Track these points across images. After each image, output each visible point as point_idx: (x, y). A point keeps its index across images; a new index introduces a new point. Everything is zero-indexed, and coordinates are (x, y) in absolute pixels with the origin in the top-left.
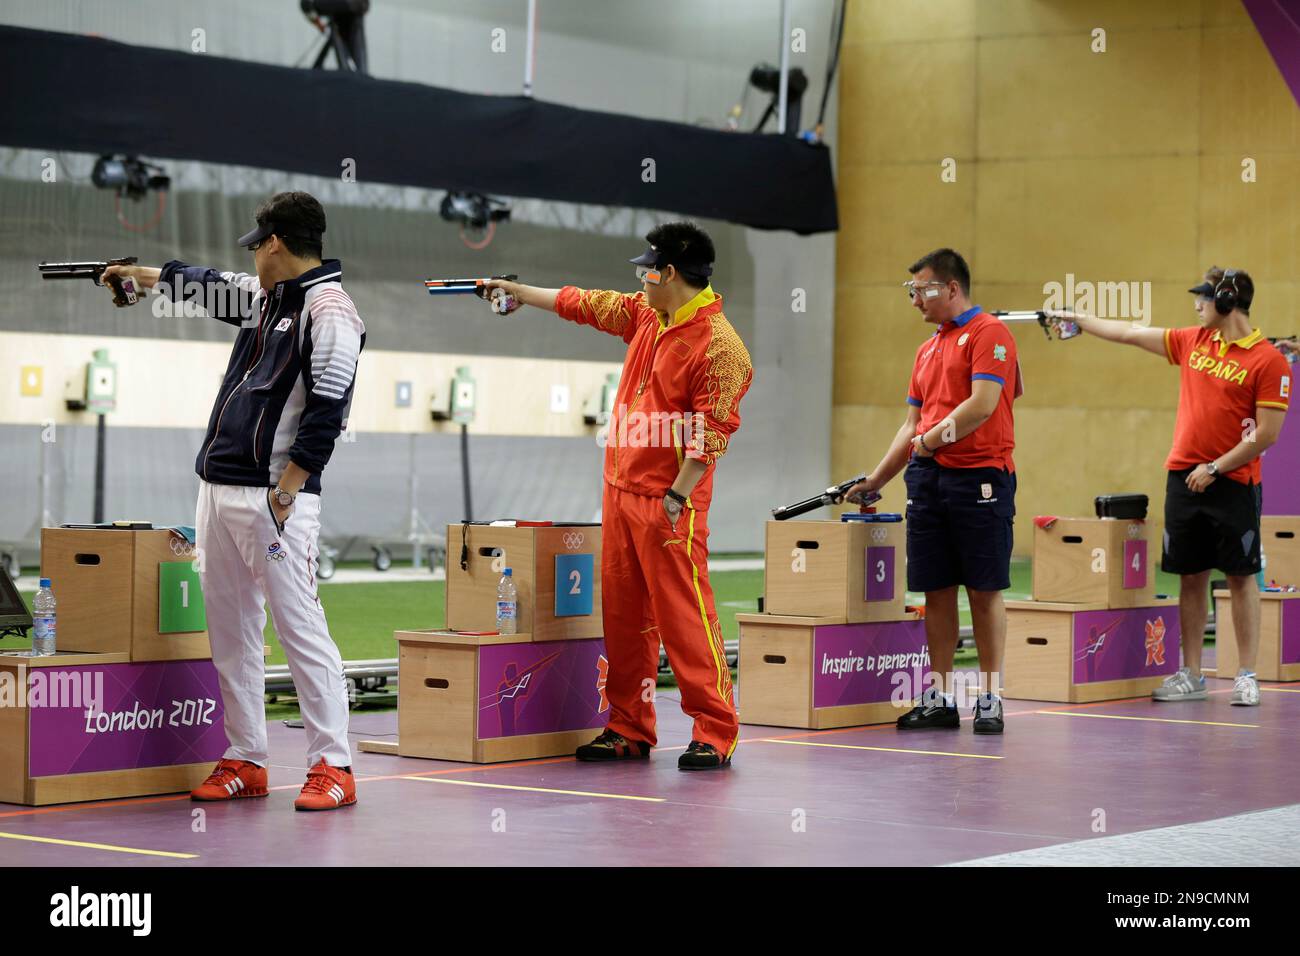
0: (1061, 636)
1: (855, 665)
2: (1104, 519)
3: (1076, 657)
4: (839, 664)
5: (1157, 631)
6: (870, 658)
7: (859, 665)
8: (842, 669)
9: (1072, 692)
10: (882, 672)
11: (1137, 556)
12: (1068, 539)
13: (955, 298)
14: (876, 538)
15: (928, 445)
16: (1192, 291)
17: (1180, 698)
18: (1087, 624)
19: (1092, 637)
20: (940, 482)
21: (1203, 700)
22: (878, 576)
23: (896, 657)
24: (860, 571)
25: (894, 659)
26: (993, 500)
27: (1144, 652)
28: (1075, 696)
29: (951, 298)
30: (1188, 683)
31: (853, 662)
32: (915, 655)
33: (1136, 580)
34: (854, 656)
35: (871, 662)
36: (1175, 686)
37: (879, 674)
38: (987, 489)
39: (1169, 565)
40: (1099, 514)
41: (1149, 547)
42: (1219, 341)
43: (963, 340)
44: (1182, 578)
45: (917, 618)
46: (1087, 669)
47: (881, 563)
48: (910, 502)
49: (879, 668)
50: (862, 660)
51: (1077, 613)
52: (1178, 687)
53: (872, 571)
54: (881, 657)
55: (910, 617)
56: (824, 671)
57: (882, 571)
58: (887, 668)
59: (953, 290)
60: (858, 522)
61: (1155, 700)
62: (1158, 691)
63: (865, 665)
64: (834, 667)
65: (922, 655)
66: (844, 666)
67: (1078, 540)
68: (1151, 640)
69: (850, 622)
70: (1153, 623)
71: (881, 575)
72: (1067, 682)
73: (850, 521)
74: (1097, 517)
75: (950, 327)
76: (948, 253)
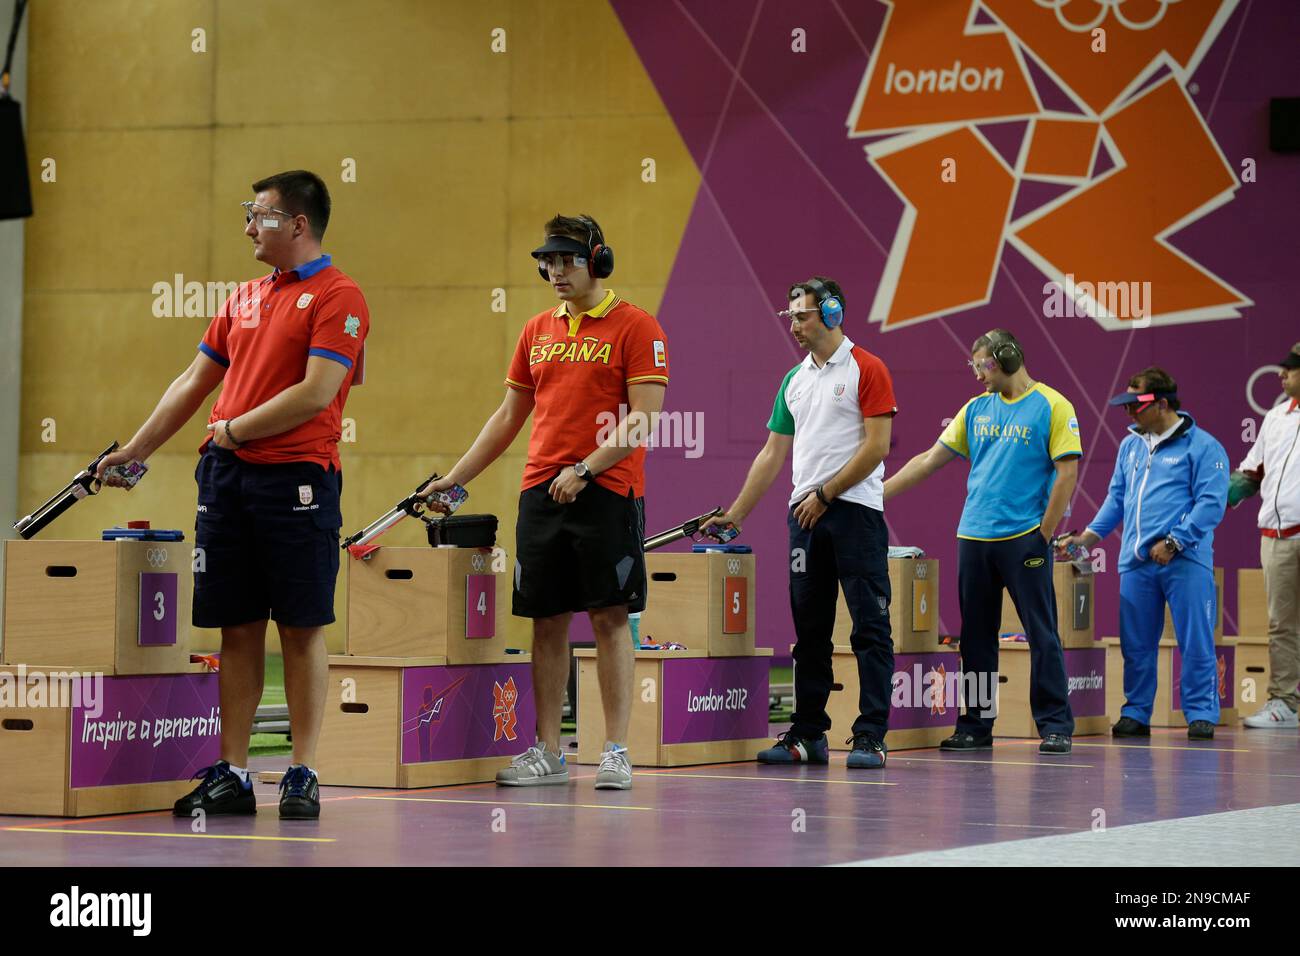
0: (387, 699)
1: (125, 731)
2: (440, 546)
3: (406, 727)
4: (104, 730)
5: (507, 696)
6: (145, 723)
7: (130, 732)
8: (108, 737)
9: (401, 774)
10: (160, 741)
11: (483, 595)
12: (394, 574)
13: (299, 238)
14: (154, 562)
15: (236, 435)
16: (535, 255)
17: (534, 782)
18: (419, 683)
19: (426, 703)
20: (243, 483)
21: (561, 784)
22: (156, 612)
23: (178, 722)
24: (133, 605)
25: (176, 725)
26: (314, 507)
27: (491, 724)
28: (405, 779)
29: (295, 236)
30: (543, 761)
31: (123, 726)
32: (202, 720)
33: (482, 627)
34: (124, 719)
35: (146, 727)
36: (527, 767)
37: (155, 745)
38: (306, 493)
39: (521, 607)
40: (433, 542)
41: (498, 583)
42: (565, 318)
43: (305, 300)
44: (536, 624)
45: (206, 670)
46: (420, 744)
47: (160, 595)
48: (203, 508)
49: (156, 736)
50: (134, 725)
51: (409, 670)
52: (531, 767)
53: (149, 605)
54: (158, 722)
55: (196, 668)
56: (85, 738)
57: (161, 605)
58: (166, 736)
59: (298, 227)
60: (131, 540)
61: (501, 785)
62: (505, 772)
63: (137, 732)
64: (98, 734)
65: (211, 720)
66: (110, 733)
67: (406, 574)
68: (500, 707)
69: (119, 673)
70: (502, 686)
71: (159, 612)
72: (395, 760)
73: (118, 539)
74: (430, 546)
75: (288, 279)
76: (308, 178)
